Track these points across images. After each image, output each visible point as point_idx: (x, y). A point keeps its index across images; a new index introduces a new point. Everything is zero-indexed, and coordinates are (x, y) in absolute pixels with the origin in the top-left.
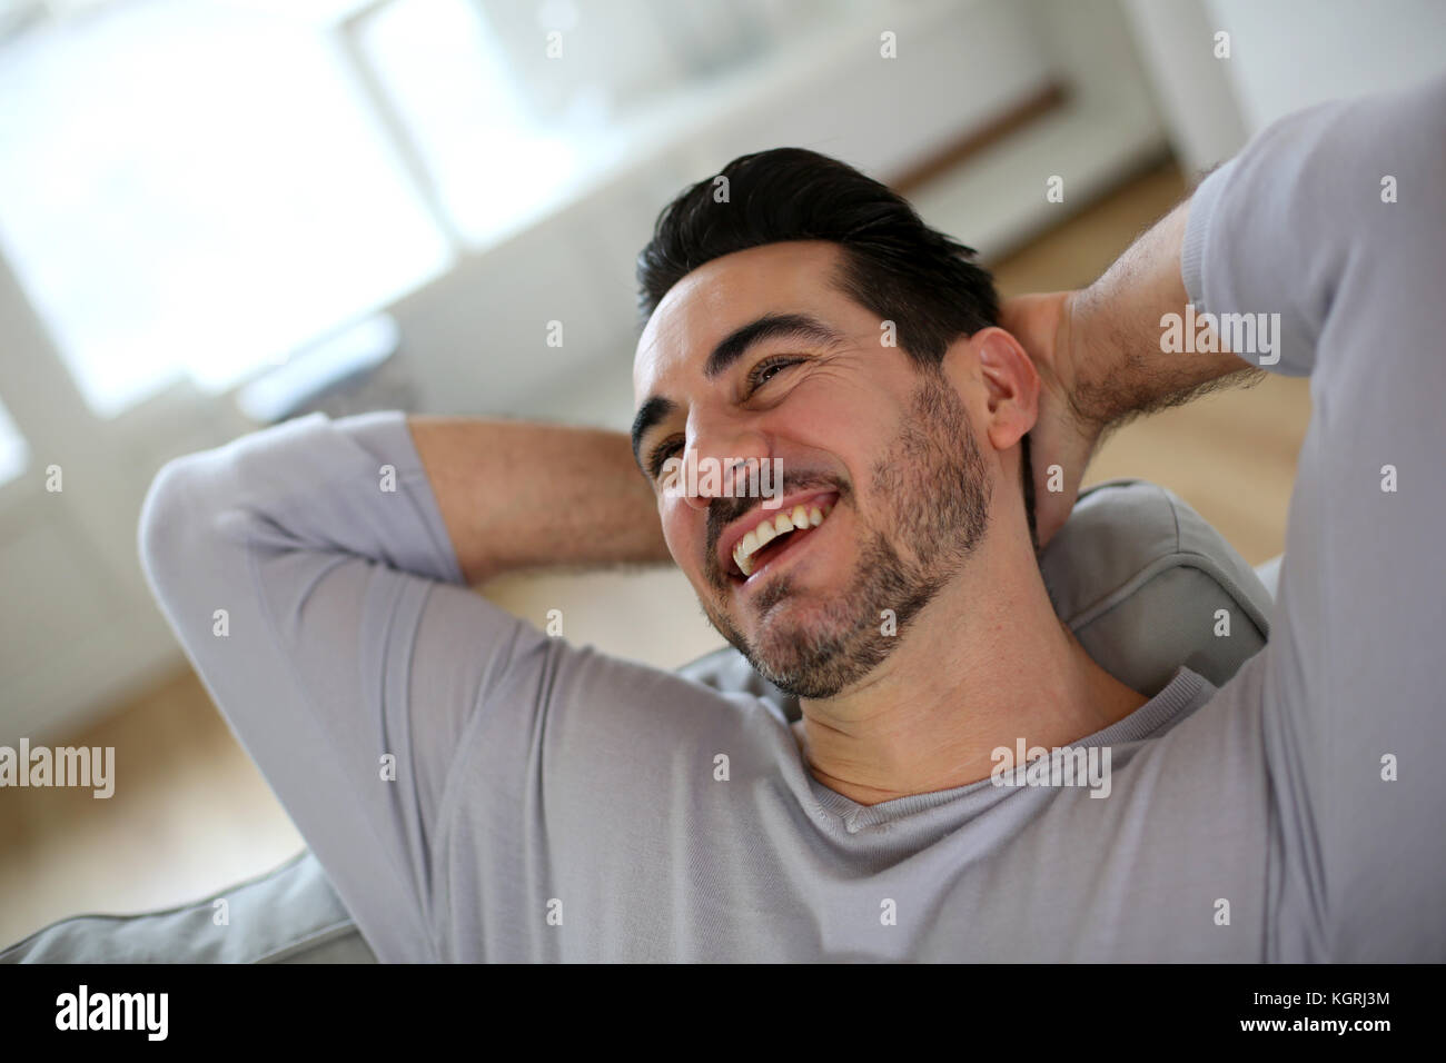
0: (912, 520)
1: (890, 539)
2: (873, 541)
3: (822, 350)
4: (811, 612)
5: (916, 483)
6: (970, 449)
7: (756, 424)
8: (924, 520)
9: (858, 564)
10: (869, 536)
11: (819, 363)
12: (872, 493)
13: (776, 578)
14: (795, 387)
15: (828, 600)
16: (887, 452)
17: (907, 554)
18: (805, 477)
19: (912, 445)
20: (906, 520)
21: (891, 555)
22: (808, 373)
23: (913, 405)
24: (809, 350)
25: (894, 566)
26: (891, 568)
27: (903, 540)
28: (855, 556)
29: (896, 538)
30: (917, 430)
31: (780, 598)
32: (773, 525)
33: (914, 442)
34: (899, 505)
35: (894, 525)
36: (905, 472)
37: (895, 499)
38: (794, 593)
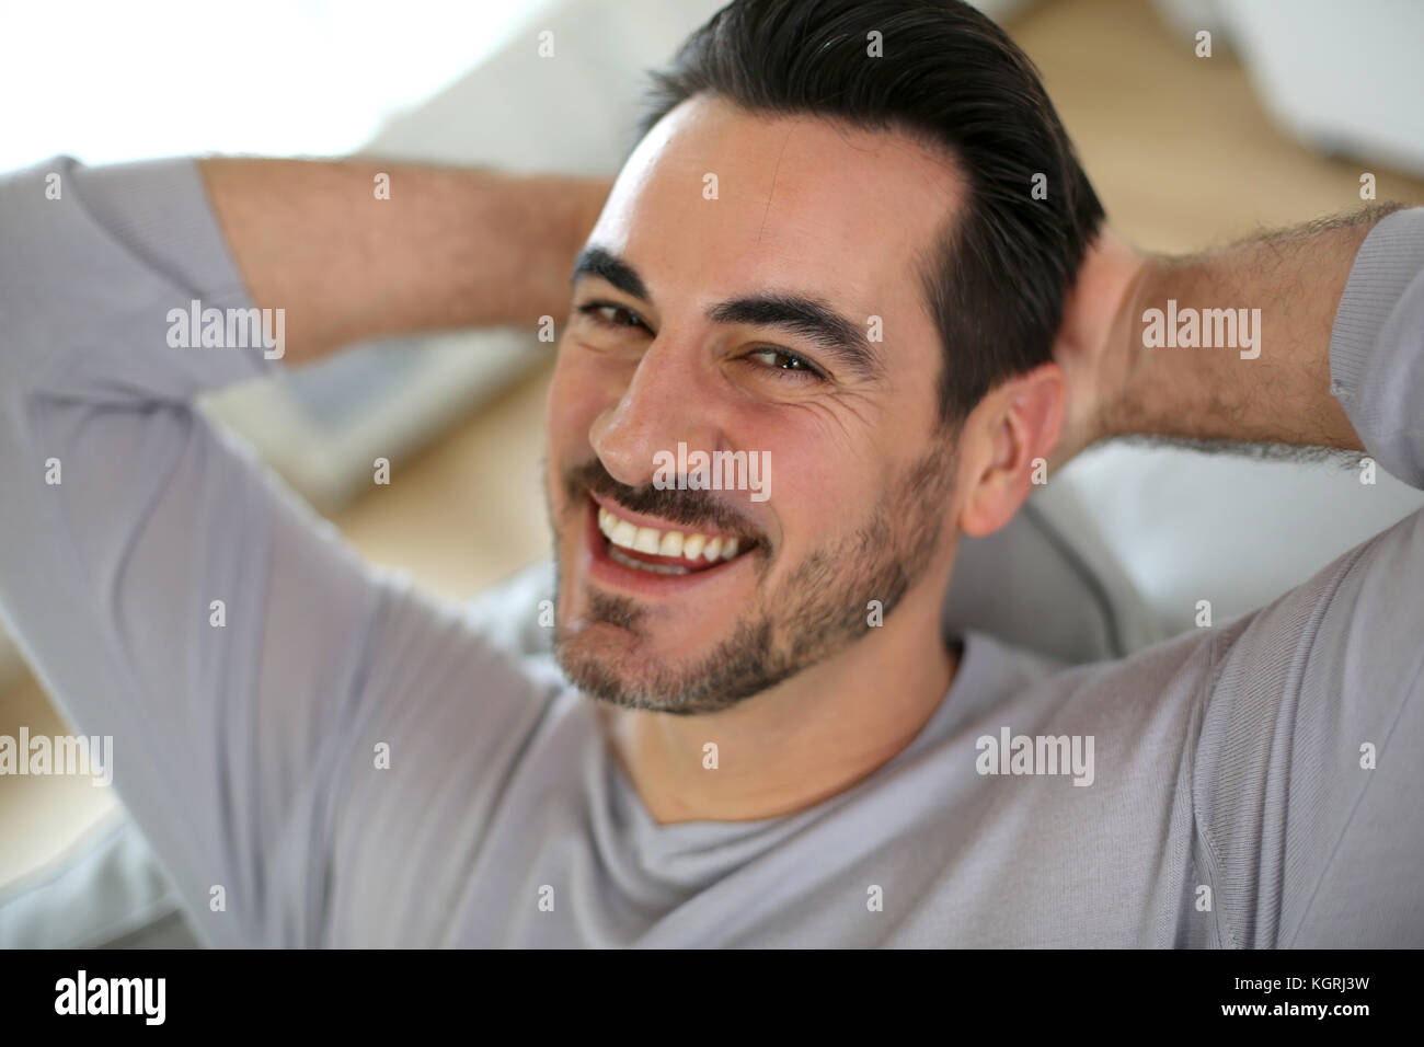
0: (812, 619)
2: (757, 625)
5: (847, 586)
8: (826, 620)
9: (720, 646)
10: (754, 618)
11: (833, 390)
12: (790, 580)
13: (630, 601)
16: (837, 544)
17: (781, 644)
18: (732, 519)
19: (870, 541)
20: (806, 617)
21: (764, 644)
22: (815, 398)
26: (755, 655)
27: (789, 631)
29: (783, 629)
30: (887, 517)
31: (618, 625)
32: (661, 539)
33: (876, 536)
34: (809, 603)
35: (790, 613)
36: (841, 574)
37: (809, 594)
38: (636, 634)
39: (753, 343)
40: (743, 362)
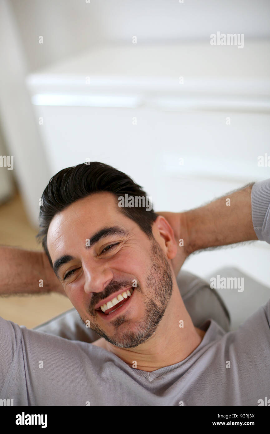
0: (159, 293)
1: (154, 300)
2: (149, 302)
3: (125, 238)
4: (136, 328)
5: (159, 281)
6: (166, 263)
7: (107, 266)
8: (162, 292)
9: (146, 310)
10: (147, 300)
11: (124, 242)
12: (147, 287)
13: (120, 316)
14: (118, 252)
15: (140, 323)
16: (150, 273)
17: (158, 304)
18: (125, 283)
19: (156, 268)
20: (158, 293)
21: (155, 305)
22: (122, 247)
23: (151, 252)
24: (120, 239)
25: (156, 308)
26: (155, 309)
27: (157, 299)
28: (144, 307)
29: (155, 299)
30: (155, 262)
31: (122, 323)
32: (117, 299)
33: (156, 267)
34: (156, 289)
35: (154, 296)
36: (156, 278)
37: (154, 288)
38: (127, 321)
39: (101, 247)
40: (103, 253)
